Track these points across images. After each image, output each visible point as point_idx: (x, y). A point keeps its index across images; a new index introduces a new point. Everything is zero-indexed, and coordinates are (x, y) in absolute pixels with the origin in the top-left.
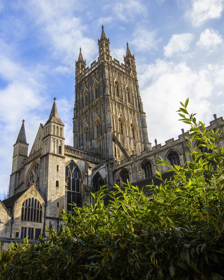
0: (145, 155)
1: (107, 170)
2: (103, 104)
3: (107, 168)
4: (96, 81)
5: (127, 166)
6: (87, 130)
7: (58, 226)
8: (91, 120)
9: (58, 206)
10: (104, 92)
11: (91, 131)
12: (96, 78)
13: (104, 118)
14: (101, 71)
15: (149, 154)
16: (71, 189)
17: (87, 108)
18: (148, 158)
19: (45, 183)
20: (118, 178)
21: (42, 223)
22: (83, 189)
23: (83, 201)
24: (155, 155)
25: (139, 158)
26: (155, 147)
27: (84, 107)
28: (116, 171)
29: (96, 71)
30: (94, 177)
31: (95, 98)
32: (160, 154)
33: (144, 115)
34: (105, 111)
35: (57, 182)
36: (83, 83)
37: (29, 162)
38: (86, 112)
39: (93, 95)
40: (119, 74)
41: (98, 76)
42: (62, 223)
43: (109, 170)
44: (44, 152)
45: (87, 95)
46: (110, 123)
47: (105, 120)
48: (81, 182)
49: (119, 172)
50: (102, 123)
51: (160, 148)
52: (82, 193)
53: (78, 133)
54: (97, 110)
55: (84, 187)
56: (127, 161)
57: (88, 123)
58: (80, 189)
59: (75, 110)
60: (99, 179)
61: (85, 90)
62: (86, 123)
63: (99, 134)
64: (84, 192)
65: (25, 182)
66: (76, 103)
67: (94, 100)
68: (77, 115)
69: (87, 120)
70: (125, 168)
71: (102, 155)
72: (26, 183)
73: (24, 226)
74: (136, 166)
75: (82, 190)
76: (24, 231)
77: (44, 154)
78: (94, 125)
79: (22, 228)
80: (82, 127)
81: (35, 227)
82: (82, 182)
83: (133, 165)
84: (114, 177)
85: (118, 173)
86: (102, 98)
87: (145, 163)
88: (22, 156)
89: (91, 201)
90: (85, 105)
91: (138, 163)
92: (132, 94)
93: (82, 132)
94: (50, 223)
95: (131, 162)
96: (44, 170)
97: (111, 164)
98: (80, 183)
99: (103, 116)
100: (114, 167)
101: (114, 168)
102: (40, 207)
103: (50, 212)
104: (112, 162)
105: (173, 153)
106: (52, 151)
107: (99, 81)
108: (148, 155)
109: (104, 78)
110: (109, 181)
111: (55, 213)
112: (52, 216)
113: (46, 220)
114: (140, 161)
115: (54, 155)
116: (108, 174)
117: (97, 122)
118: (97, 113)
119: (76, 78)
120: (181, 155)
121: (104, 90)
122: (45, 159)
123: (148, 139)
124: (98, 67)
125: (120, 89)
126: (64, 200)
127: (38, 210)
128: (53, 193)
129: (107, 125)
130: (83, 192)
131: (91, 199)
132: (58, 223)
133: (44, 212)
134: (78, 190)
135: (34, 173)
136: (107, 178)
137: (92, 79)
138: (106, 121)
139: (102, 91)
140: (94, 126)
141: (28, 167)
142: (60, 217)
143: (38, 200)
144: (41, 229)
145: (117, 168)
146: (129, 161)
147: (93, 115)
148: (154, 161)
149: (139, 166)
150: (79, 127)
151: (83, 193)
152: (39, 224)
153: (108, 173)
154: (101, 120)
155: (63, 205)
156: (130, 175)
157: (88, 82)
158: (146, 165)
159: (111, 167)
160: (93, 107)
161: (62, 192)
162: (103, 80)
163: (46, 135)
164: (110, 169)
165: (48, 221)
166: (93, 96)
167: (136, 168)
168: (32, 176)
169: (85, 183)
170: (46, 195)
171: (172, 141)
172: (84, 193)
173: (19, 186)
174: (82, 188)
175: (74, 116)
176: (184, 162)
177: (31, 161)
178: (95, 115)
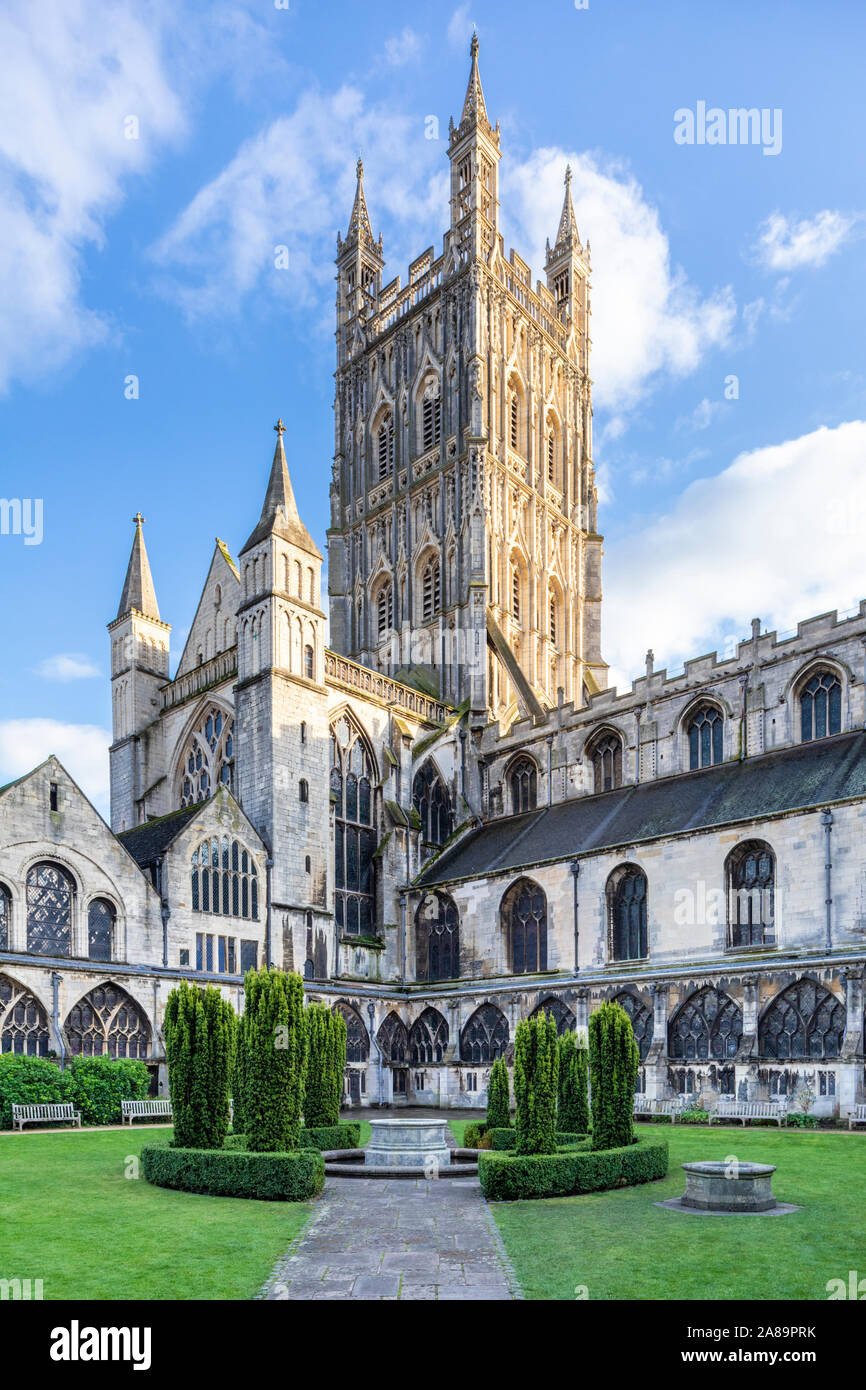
0: (604, 706)
1: (459, 753)
2: (457, 476)
3: (459, 745)
4: (429, 363)
5: (533, 741)
6: (385, 587)
7: (310, 933)
8: (401, 544)
9: (308, 869)
10: (464, 420)
11: (403, 594)
12: (431, 344)
13: (457, 540)
14: (455, 311)
15: (619, 705)
16: (344, 813)
17: (385, 486)
18: (612, 721)
19: (262, 786)
20: (497, 785)
21: (259, 921)
22: (382, 816)
23: (384, 858)
24: (638, 710)
25: (579, 716)
26: (643, 679)
27: (375, 482)
28: (491, 757)
29: (433, 310)
30: (416, 776)
31: (420, 447)
32: (658, 709)
33: (597, 547)
34: (461, 512)
35: (303, 784)
36: (371, 363)
37: (183, 703)
38: (382, 508)
39: (415, 431)
40: (526, 337)
41: (440, 338)
42: (322, 926)
43: (467, 752)
44: (250, 667)
45: (386, 425)
46: (482, 568)
47: (461, 554)
48: (376, 790)
49: (503, 765)
50: (447, 565)
51: (664, 684)
52: (380, 828)
53: (350, 598)
54: (429, 506)
55: (385, 806)
56: (536, 727)
57: (389, 557)
58: (372, 816)
59: (335, 494)
60: (434, 783)
61: (379, 402)
62: (383, 557)
63: (431, 609)
64: (386, 825)
65: (171, 776)
66: (340, 460)
67: (419, 453)
68: (343, 515)
69: (384, 543)
70: (524, 748)
71: (441, 695)
72: (175, 780)
73: (205, 931)
74: (565, 745)
75: (379, 820)
76: (205, 947)
77: (248, 674)
78: (414, 567)
79: (199, 936)
80: (365, 572)
81: (239, 937)
82: (380, 788)
83: (554, 743)
84: (482, 780)
85: (497, 767)
86: (453, 452)
87: (600, 737)
88: (150, 673)
89: (408, 857)
90: (378, 476)
91: (574, 733)
92: (565, 448)
93: (366, 592)
94: (285, 925)
95: (548, 729)
96: (256, 736)
97: (474, 731)
98: (372, 793)
99: (452, 532)
100: (484, 744)
101: (485, 749)
102: (250, 871)
103: (283, 888)
104: (477, 725)
105: (705, 708)
106: (280, 662)
107: (443, 362)
108: (613, 710)
109: (465, 350)
110: (463, 794)
111: (299, 890)
112: (290, 902)
113: (272, 915)
114: (581, 728)
115: (289, 678)
116: (463, 768)
117: (426, 558)
118: (430, 515)
119: (339, 331)
120: (731, 716)
121: (464, 411)
122: (257, 694)
123: (598, 648)
124: (445, 287)
125: (522, 413)
126: (328, 851)
127: (245, 880)
128: (291, 825)
129: (465, 576)
130: (383, 825)
131: (408, 851)
132: (310, 924)
133: (265, 886)
134: (365, 818)
135: (204, 745)
136: (459, 783)
137: (411, 347)
138: (465, 557)
139: (455, 412)
140: (413, 573)
141: (179, 720)
142: (314, 907)
143: (245, 844)
144: (256, 942)
145: (496, 749)
146: (541, 724)
147: (413, 526)
148: (633, 732)
149: (575, 745)
150: (354, 573)
151: (384, 831)
152: (251, 924)
153: (463, 763)
154: (444, 549)
155: (325, 866)
156: (543, 775)
157: (394, 362)
158: (600, 745)
159: (477, 743)
160: (413, 488)
161: (321, 822)
162: (461, 358)
163: (251, 594)
164: (471, 749)
165: (278, 917)
166: (413, 435)
167: (564, 751)
168: (199, 756)
169: (389, 793)
170: (268, 828)
171: (709, 662)
172: (388, 830)
173: (151, 789)
174: (379, 811)
175: (332, 522)
176: (736, 744)
177: (191, 697)
178: (421, 525)
